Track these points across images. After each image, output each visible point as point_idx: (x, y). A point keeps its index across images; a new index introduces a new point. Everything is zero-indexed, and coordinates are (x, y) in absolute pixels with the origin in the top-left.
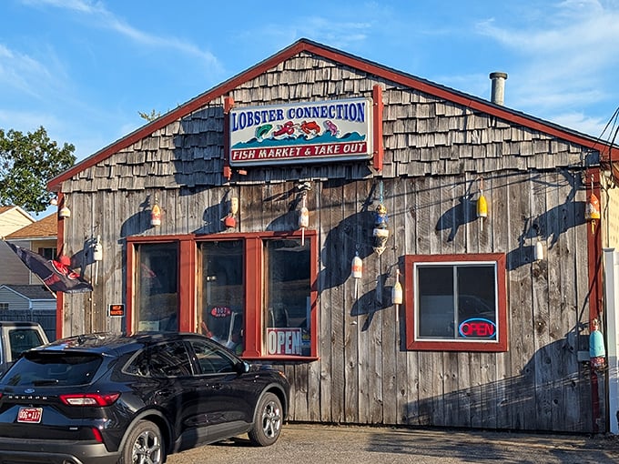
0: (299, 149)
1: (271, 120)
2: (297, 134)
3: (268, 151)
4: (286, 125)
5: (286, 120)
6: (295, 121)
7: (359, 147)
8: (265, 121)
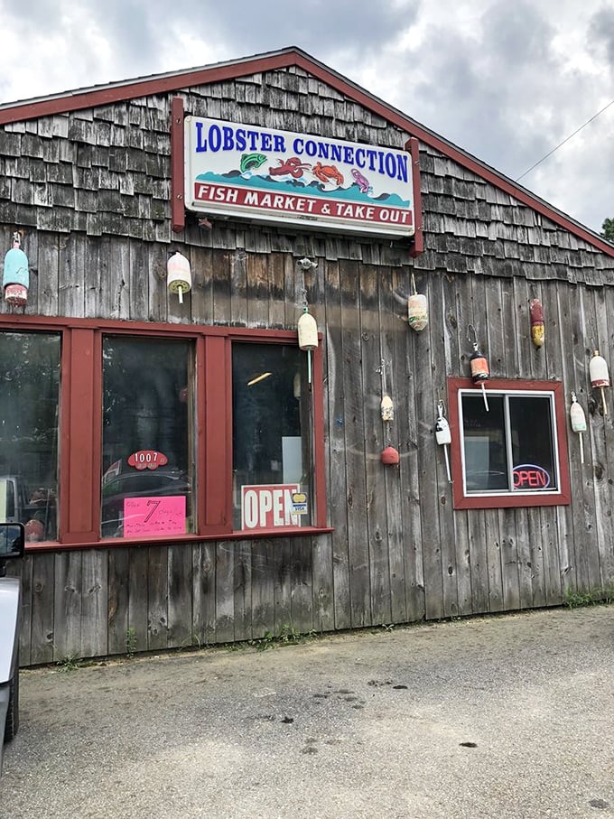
0: (311, 202)
1: (264, 149)
2: (308, 177)
3: (261, 196)
4: (290, 161)
5: (290, 154)
6: (304, 158)
7: (401, 216)
8: (253, 148)
